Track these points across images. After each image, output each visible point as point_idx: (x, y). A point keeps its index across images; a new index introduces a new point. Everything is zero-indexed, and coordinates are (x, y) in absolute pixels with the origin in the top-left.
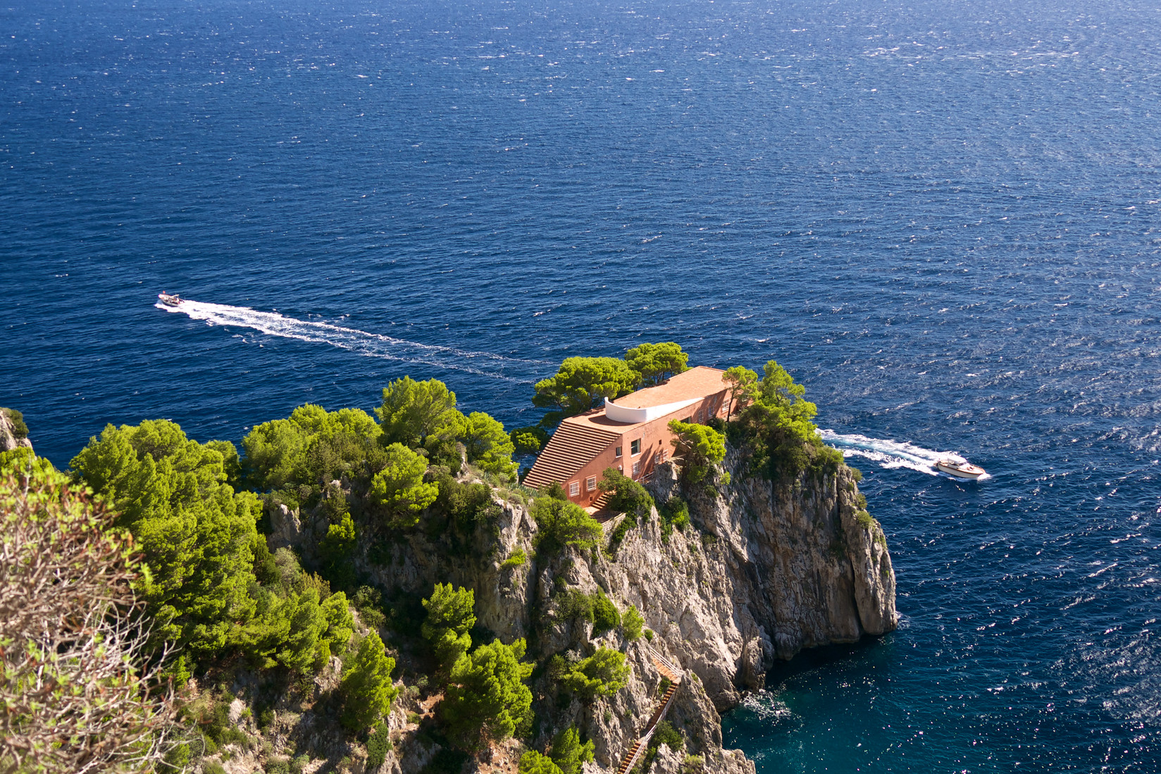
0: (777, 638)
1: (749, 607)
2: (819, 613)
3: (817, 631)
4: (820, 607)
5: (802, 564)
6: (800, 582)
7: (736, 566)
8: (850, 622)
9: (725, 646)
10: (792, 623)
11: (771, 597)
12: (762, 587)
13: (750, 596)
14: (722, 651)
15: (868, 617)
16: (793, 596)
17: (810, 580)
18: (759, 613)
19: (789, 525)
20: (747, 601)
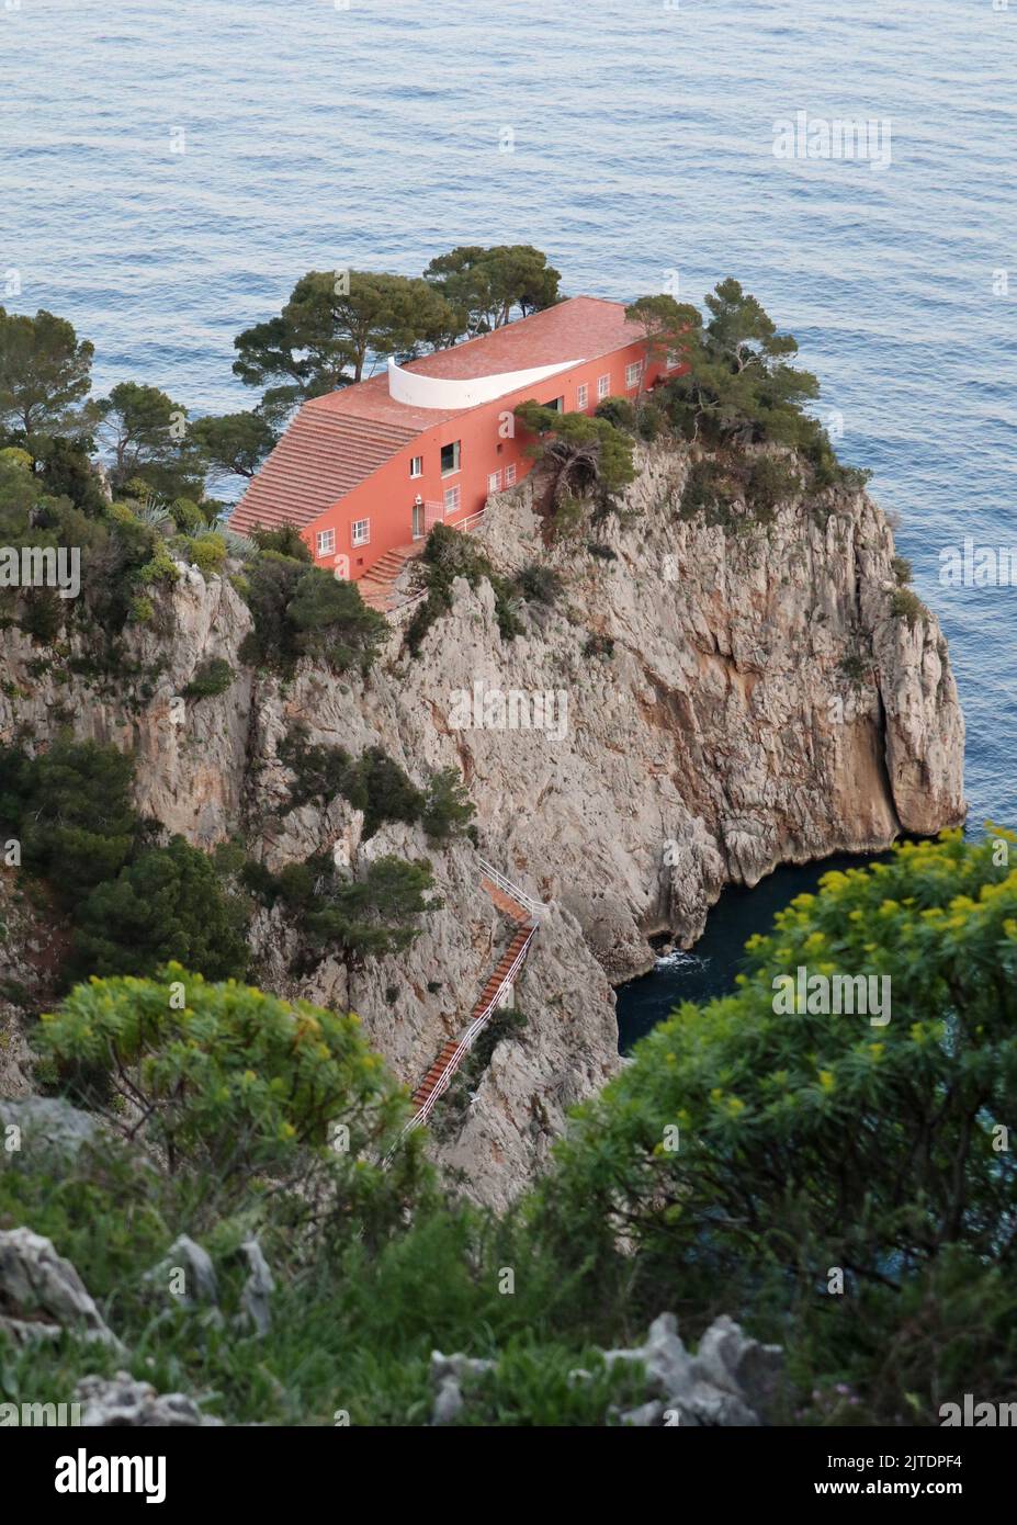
0: (729, 843)
1: (676, 780)
2: (815, 794)
3: (809, 828)
4: (816, 777)
5: (782, 694)
6: (778, 732)
7: (651, 696)
8: (874, 810)
9: (627, 858)
10: (760, 813)
11: (720, 761)
12: (700, 739)
13: (679, 759)
14: (622, 867)
15: (911, 802)
16: (764, 758)
17: (798, 727)
18: (696, 793)
19: (759, 616)
20: (673, 768)
